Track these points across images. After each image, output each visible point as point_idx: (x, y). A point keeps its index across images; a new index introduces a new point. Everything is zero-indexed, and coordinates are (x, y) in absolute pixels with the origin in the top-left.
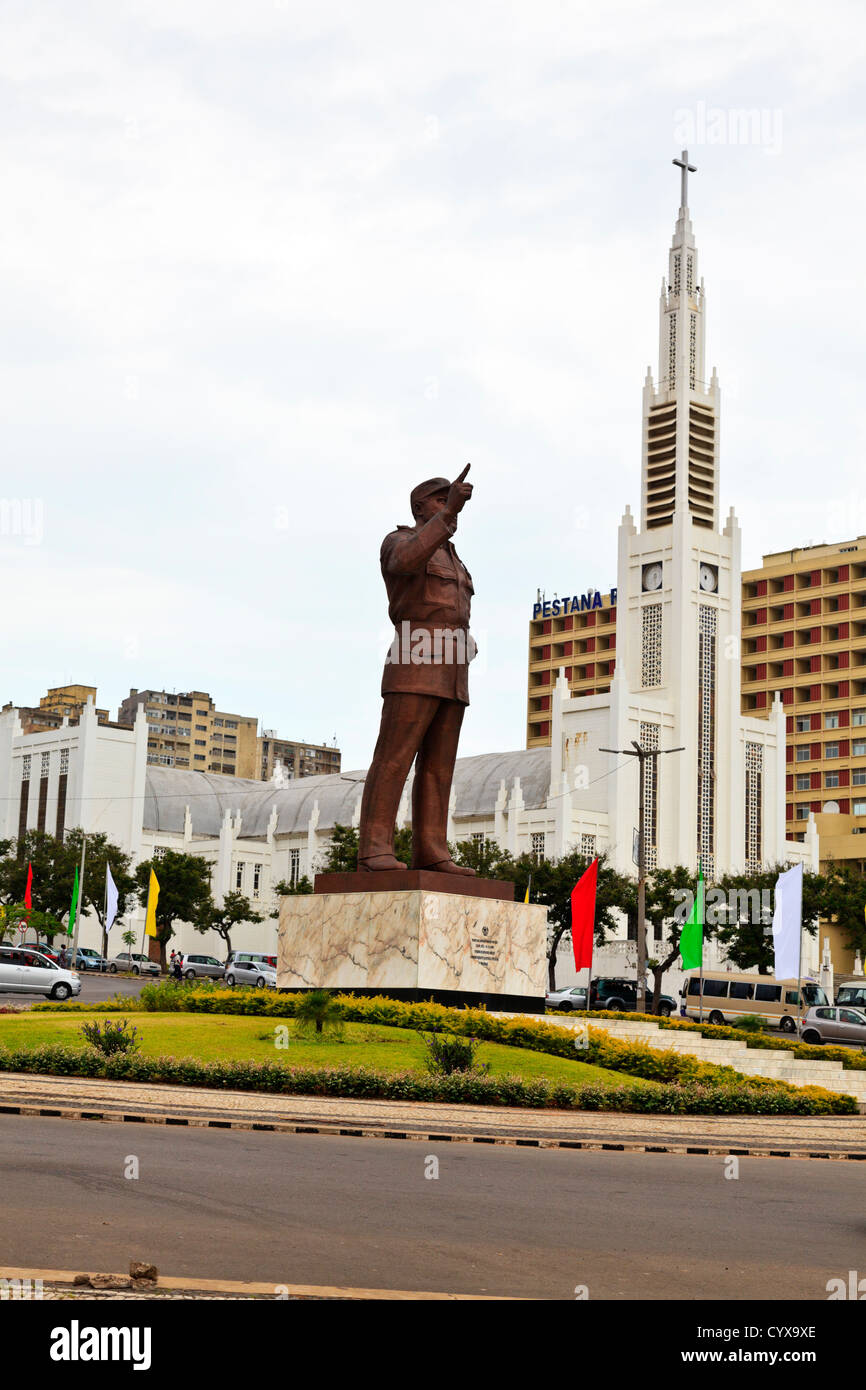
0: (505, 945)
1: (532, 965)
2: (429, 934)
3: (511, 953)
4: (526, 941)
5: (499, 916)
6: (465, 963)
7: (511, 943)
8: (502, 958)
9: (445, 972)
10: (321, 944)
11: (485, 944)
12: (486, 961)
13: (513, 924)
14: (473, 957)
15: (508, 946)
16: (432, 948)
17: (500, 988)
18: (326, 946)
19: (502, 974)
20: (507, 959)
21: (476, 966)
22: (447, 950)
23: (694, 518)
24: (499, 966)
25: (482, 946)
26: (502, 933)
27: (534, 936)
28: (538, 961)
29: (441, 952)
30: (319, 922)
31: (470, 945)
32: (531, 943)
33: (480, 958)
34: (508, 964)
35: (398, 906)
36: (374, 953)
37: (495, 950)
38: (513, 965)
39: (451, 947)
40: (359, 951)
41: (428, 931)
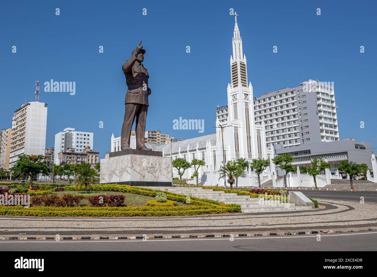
0: (158, 168)
1: (167, 173)
2: (134, 166)
3: (160, 170)
4: (165, 167)
5: (156, 161)
6: (146, 174)
7: (160, 168)
8: (158, 172)
9: (140, 176)
10: (109, 171)
11: (152, 168)
12: (153, 173)
13: (161, 162)
14: (148, 172)
15: (159, 169)
16: (135, 170)
17: (157, 180)
18: (110, 171)
19: (158, 176)
20: (159, 172)
21: (150, 174)
22: (140, 171)
23: (242, 85)
24: (157, 174)
25: (151, 169)
26: (158, 165)
27: (167, 166)
28: (169, 172)
29: (138, 171)
30: (109, 165)
31: (147, 169)
32: (167, 167)
33: (151, 172)
34: (160, 173)
35: (125, 159)
36: (121, 172)
37: (156, 169)
38: (161, 173)
39: (141, 170)
40: (117, 172)
41: (133, 165)
